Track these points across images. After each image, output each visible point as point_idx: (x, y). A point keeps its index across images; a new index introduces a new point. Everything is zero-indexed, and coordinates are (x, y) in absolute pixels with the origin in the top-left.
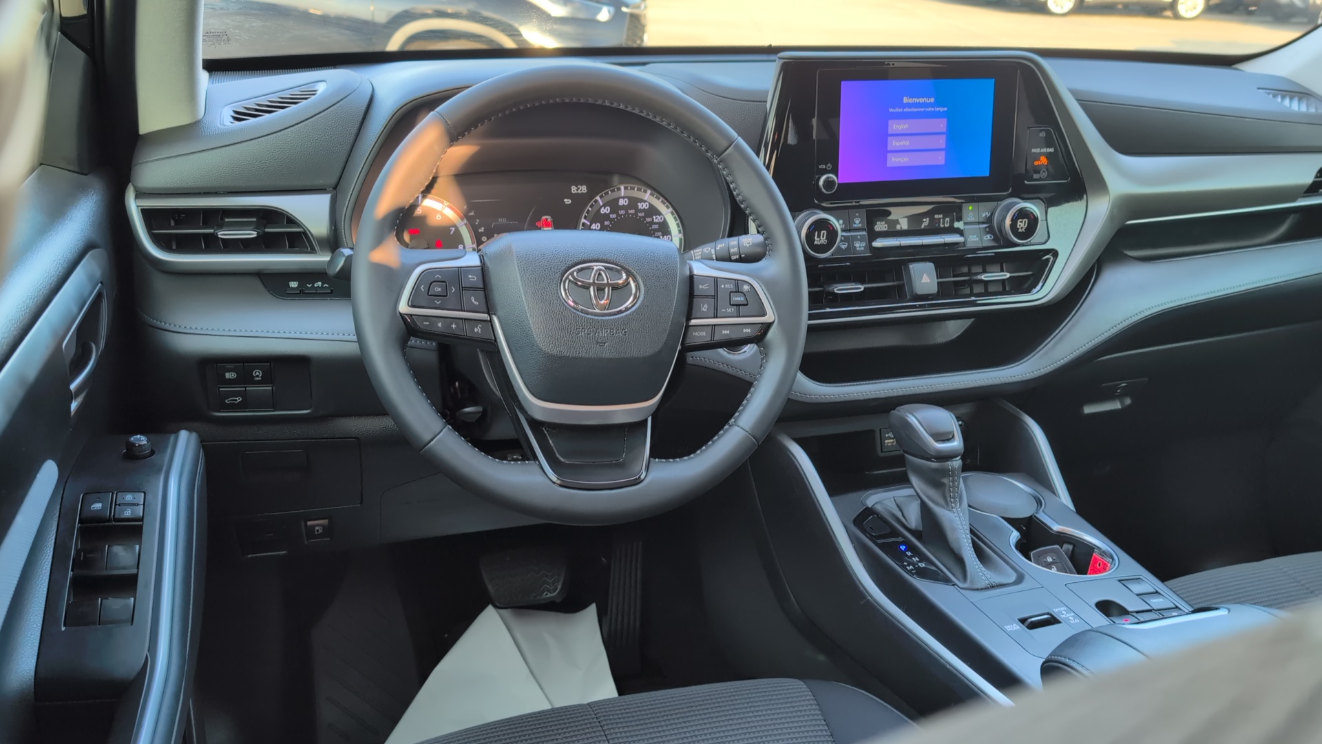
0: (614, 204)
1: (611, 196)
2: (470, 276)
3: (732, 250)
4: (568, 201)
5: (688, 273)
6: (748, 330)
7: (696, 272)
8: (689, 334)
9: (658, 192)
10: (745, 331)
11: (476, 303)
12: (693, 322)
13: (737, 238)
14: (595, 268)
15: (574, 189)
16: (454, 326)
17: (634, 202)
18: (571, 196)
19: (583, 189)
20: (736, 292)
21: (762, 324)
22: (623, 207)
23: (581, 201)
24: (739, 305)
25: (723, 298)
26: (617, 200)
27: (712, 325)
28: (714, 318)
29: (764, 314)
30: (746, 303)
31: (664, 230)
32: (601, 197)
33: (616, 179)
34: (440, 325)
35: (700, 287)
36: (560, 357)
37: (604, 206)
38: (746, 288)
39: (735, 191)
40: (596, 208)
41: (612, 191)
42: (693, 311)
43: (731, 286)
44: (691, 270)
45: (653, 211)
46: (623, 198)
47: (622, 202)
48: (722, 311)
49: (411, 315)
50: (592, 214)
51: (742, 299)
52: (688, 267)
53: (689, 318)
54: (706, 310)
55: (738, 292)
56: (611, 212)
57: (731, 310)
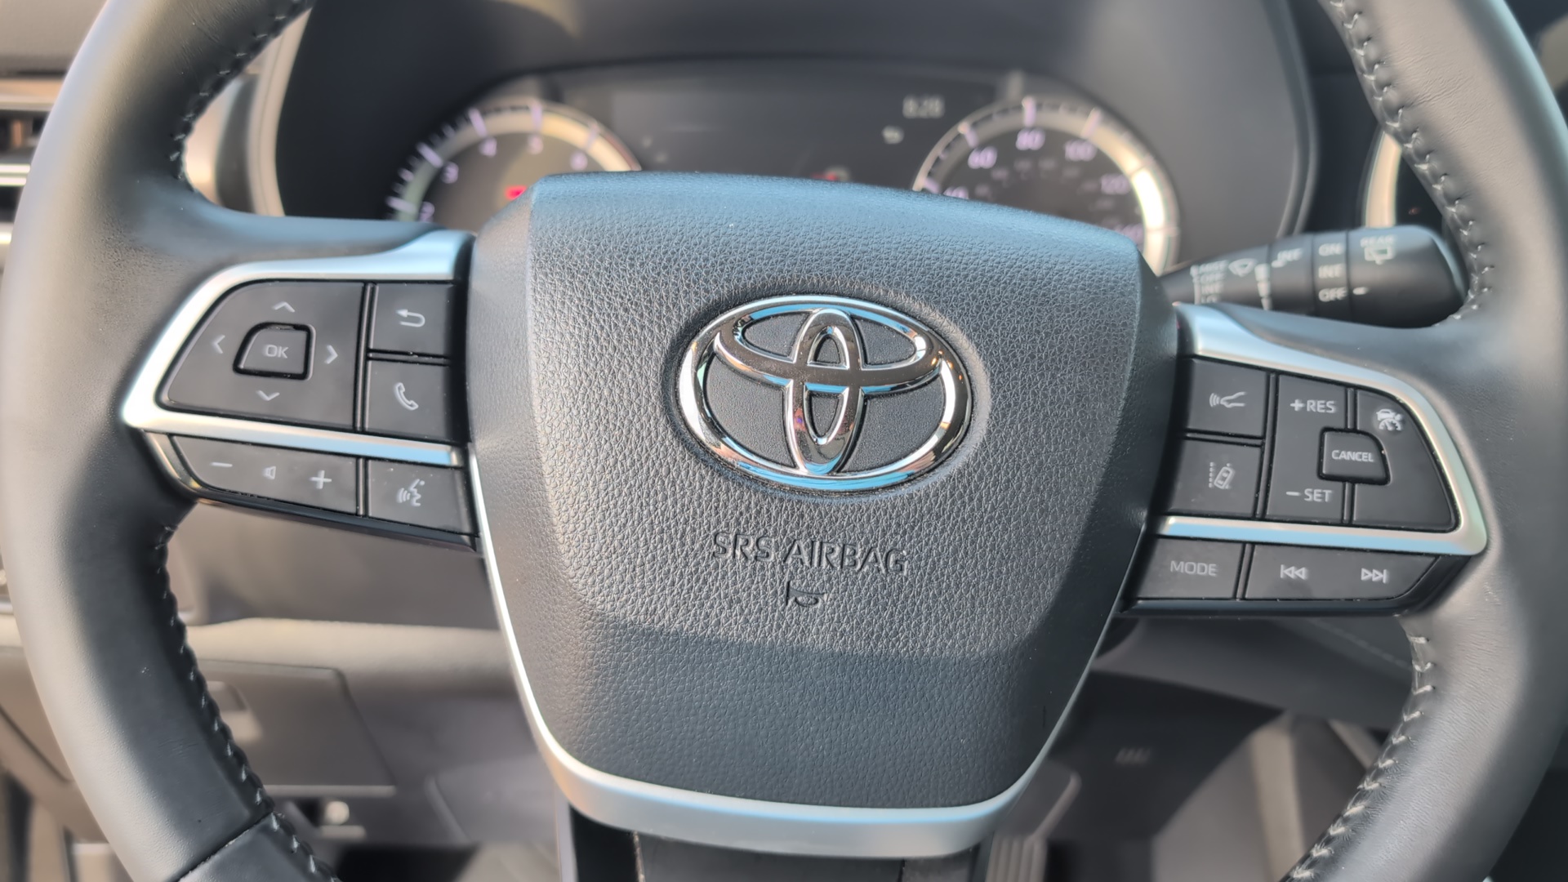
0: (1004, 144)
1: (999, 124)
2: (404, 313)
3: (1326, 272)
4: (892, 135)
5: (1172, 347)
6: (1380, 576)
7: (1202, 346)
8: (1154, 567)
9: (1118, 117)
10: (1366, 575)
11: (411, 405)
12: (1173, 525)
13: (1340, 236)
14: (817, 312)
15: (910, 108)
16: (321, 480)
17: (1056, 140)
18: (899, 121)
19: (934, 107)
20: (1345, 430)
21: (1436, 556)
22: (1028, 154)
23: (924, 134)
24: (1354, 480)
25: (1292, 446)
26: (1013, 135)
27: (1244, 543)
28: (1253, 518)
29: (1446, 519)
30: (1378, 473)
31: (1125, 212)
32: (975, 125)
33: (1015, 83)
34: (270, 473)
35: (1214, 400)
36: (648, 634)
37: (982, 146)
38: (1386, 418)
39: (1371, 70)
40: (957, 153)
41: (1005, 111)
42: (1179, 486)
43: (1324, 407)
44: (1185, 336)
45: (1104, 165)
46: (1032, 129)
47: (1027, 141)
48: (1285, 494)
49: (170, 435)
50: (944, 170)
51: (1368, 457)
52: (1174, 328)
53: (1160, 508)
54: (1224, 485)
55: (1355, 430)
56: (999, 163)
57: (1319, 495)
